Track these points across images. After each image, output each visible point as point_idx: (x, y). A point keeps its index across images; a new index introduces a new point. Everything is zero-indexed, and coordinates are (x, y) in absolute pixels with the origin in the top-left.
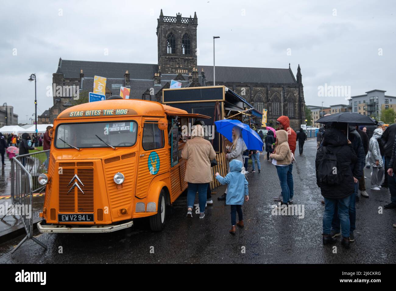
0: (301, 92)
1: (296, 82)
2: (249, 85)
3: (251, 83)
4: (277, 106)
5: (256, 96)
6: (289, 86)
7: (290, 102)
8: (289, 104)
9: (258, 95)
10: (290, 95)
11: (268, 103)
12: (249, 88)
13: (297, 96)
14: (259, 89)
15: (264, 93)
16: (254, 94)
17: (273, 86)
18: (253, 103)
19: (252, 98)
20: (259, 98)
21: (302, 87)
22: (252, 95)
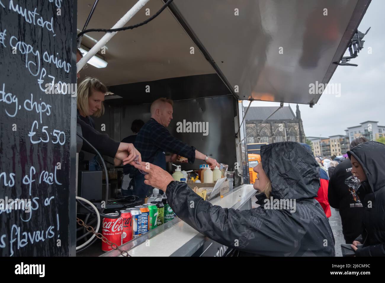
0: (301, 126)
1: (296, 118)
2: (255, 122)
3: (257, 121)
4: (281, 139)
5: (261, 131)
6: (290, 121)
7: (292, 135)
8: (291, 137)
9: (264, 130)
10: (292, 129)
11: (273, 137)
12: (255, 125)
13: (297, 130)
14: (264, 125)
15: (268, 128)
16: (260, 130)
17: (276, 122)
18: (259, 137)
19: (258, 133)
20: (264, 133)
21: (302, 121)
22: (258, 131)
